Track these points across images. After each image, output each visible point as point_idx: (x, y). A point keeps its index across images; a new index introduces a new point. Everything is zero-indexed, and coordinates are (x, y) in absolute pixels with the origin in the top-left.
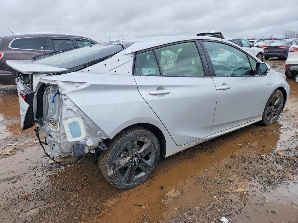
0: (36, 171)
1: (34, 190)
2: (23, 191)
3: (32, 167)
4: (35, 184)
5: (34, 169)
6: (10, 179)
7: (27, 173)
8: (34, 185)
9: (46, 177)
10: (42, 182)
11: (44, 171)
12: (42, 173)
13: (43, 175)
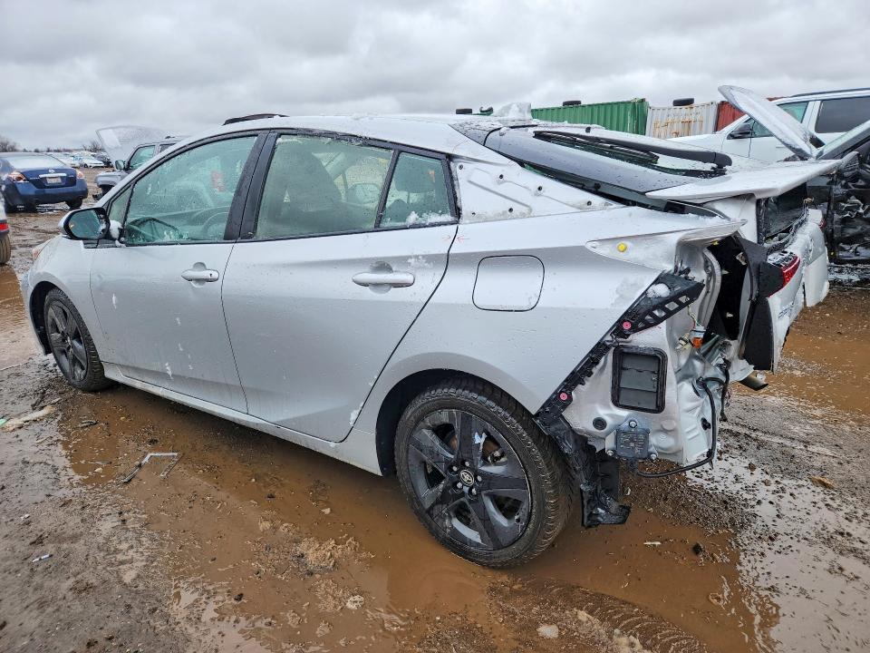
0: (770, 523)
1: (800, 482)
2: (828, 497)
3: (776, 548)
4: (791, 495)
5: (770, 538)
6: (854, 551)
7: (798, 536)
8: (795, 492)
9: (756, 492)
10: (773, 487)
11: (749, 510)
12: (758, 507)
13: (759, 502)
